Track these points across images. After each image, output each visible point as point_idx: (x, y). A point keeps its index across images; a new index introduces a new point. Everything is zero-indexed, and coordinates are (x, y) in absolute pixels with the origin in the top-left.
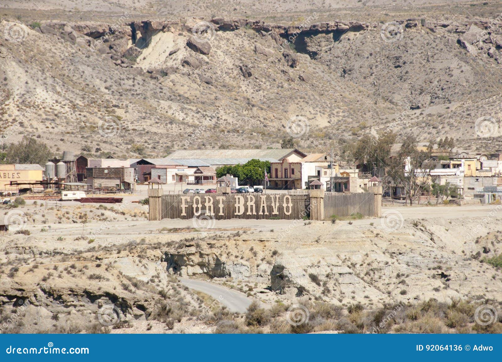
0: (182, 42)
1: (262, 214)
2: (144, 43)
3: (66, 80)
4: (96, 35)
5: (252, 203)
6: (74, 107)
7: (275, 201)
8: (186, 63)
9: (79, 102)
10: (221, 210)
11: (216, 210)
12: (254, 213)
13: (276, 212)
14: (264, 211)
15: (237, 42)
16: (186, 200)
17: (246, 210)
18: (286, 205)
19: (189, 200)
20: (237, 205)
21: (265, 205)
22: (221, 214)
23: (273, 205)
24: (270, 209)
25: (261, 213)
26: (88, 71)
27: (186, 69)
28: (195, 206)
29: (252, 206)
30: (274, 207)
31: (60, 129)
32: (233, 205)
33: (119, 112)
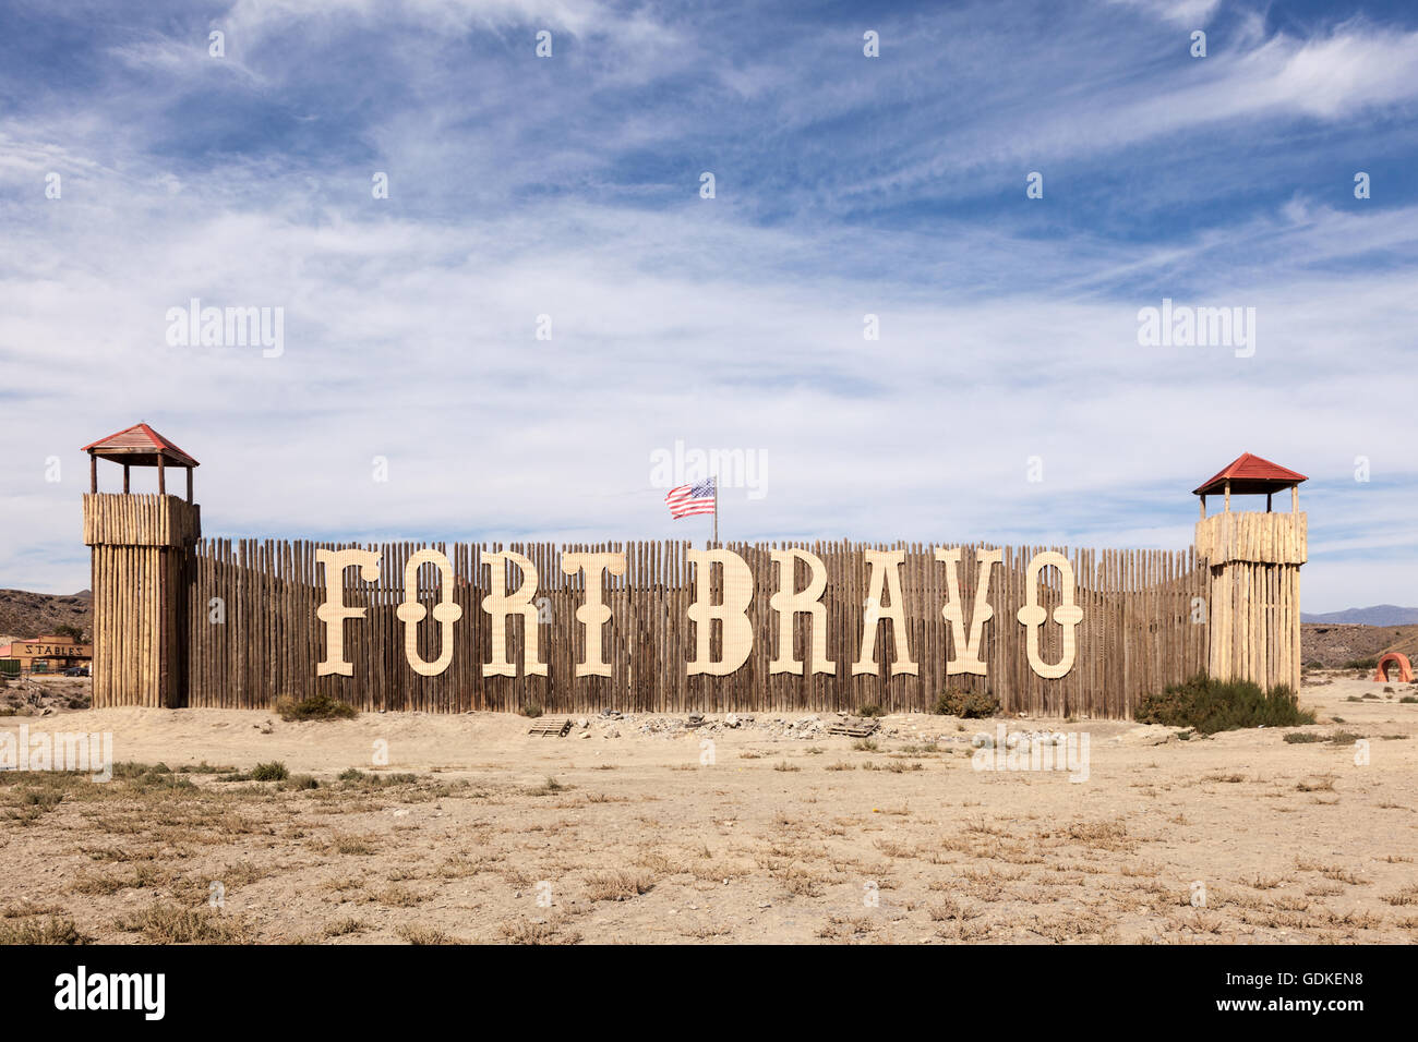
1: (874, 669)
5: (809, 600)
7: (968, 596)
10: (593, 644)
11: (562, 646)
12: (821, 663)
13: (967, 659)
14: (885, 653)
16: (351, 573)
17: (766, 641)
18: (1041, 615)
19: (371, 573)
20: (701, 613)
21: (897, 612)
22: (593, 664)
23: (952, 611)
24: (933, 640)
25: (866, 665)
28: (410, 613)
29: (803, 618)
30: (957, 630)
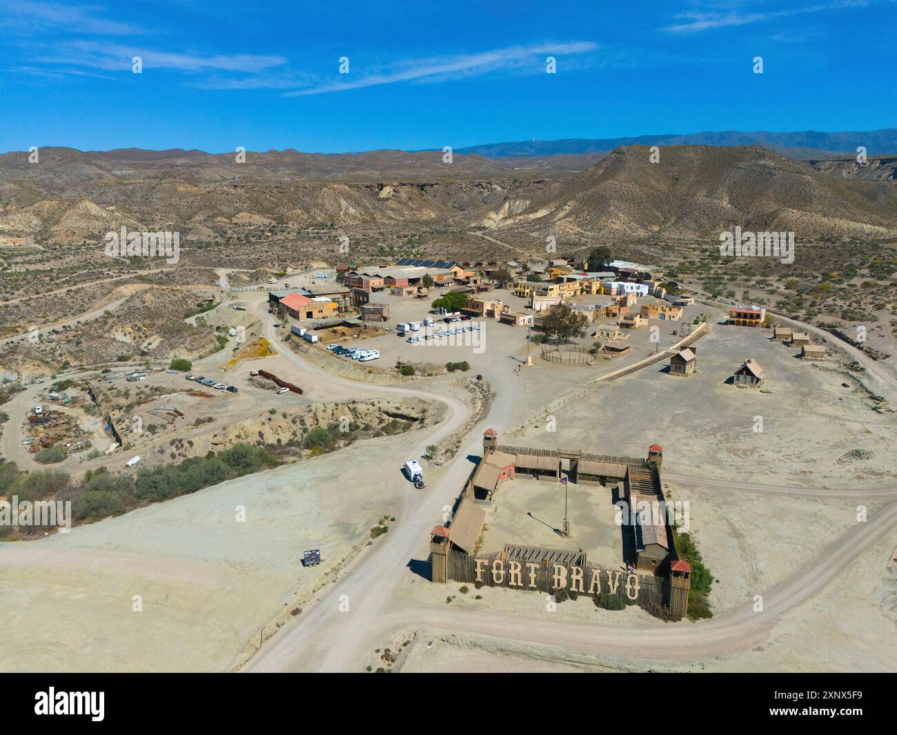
0: (392, 190)
2: (381, 189)
3: (358, 204)
4: (367, 187)
5: (579, 577)
6: (361, 214)
7: (614, 580)
8: (393, 196)
9: (363, 213)
10: (533, 581)
11: (526, 580)
12: (582, 589)
13: (613, 593)
14: (595, 589)
15: (407, 189)
16: (482, 563)
17: (570, 584)
18: (631, 587)
19: (486, 563)
20: (556, 577)
21: (598, 582)
22: (533, 584)
23: (610, 583)
24: (606, 588)
26: (365, 201)
27: (393, 198)
28: (494, 571)
29: (578, 580)
30: (611, 587)
31: (357, 223)
32: (551, 576)
33: (375, 216)
